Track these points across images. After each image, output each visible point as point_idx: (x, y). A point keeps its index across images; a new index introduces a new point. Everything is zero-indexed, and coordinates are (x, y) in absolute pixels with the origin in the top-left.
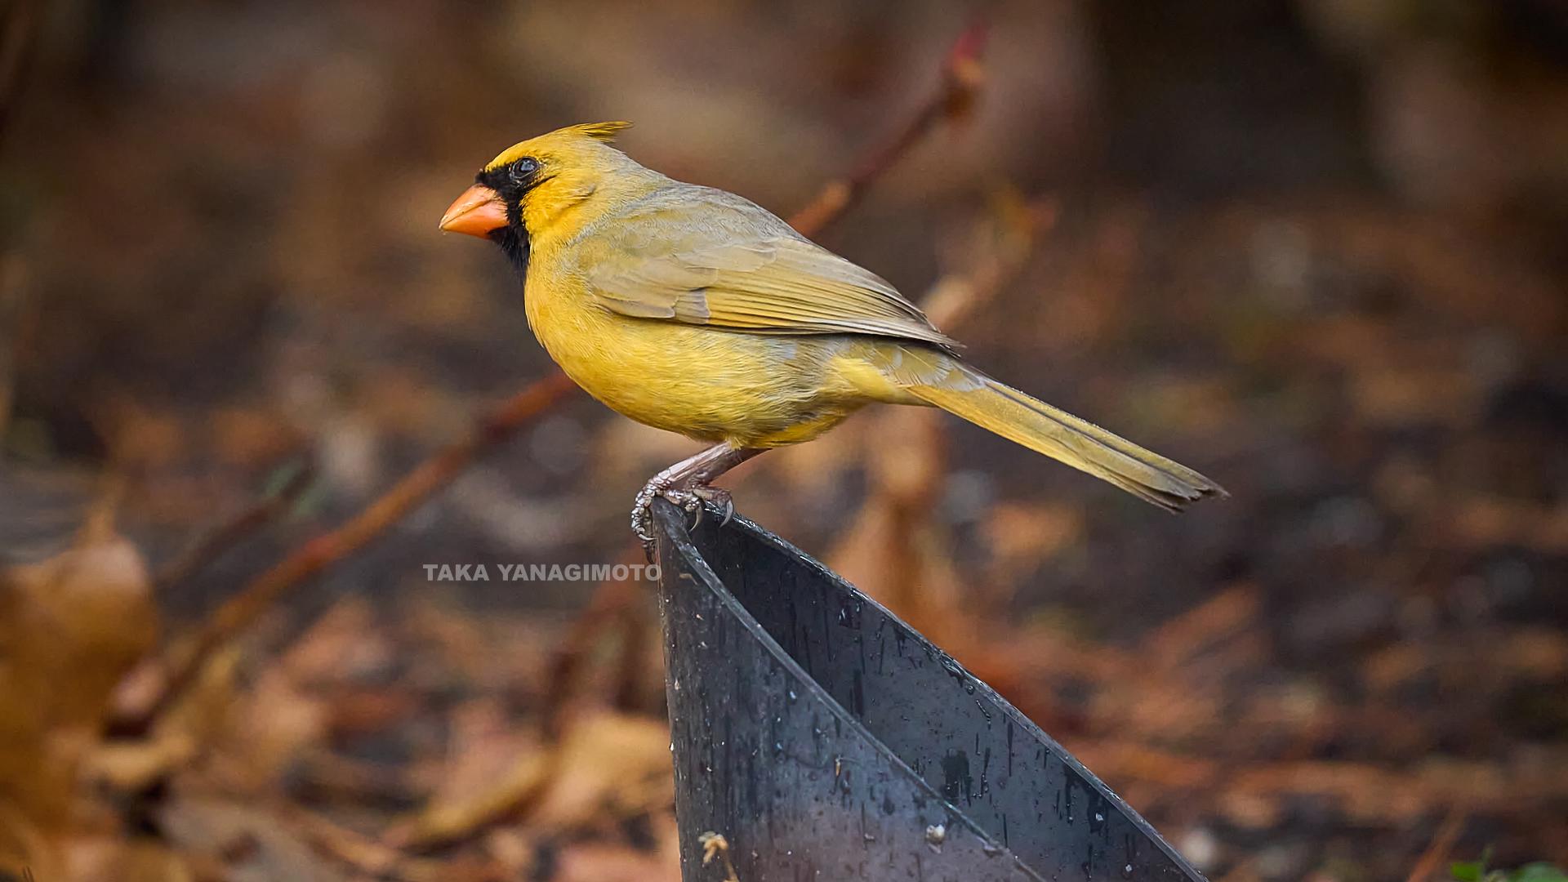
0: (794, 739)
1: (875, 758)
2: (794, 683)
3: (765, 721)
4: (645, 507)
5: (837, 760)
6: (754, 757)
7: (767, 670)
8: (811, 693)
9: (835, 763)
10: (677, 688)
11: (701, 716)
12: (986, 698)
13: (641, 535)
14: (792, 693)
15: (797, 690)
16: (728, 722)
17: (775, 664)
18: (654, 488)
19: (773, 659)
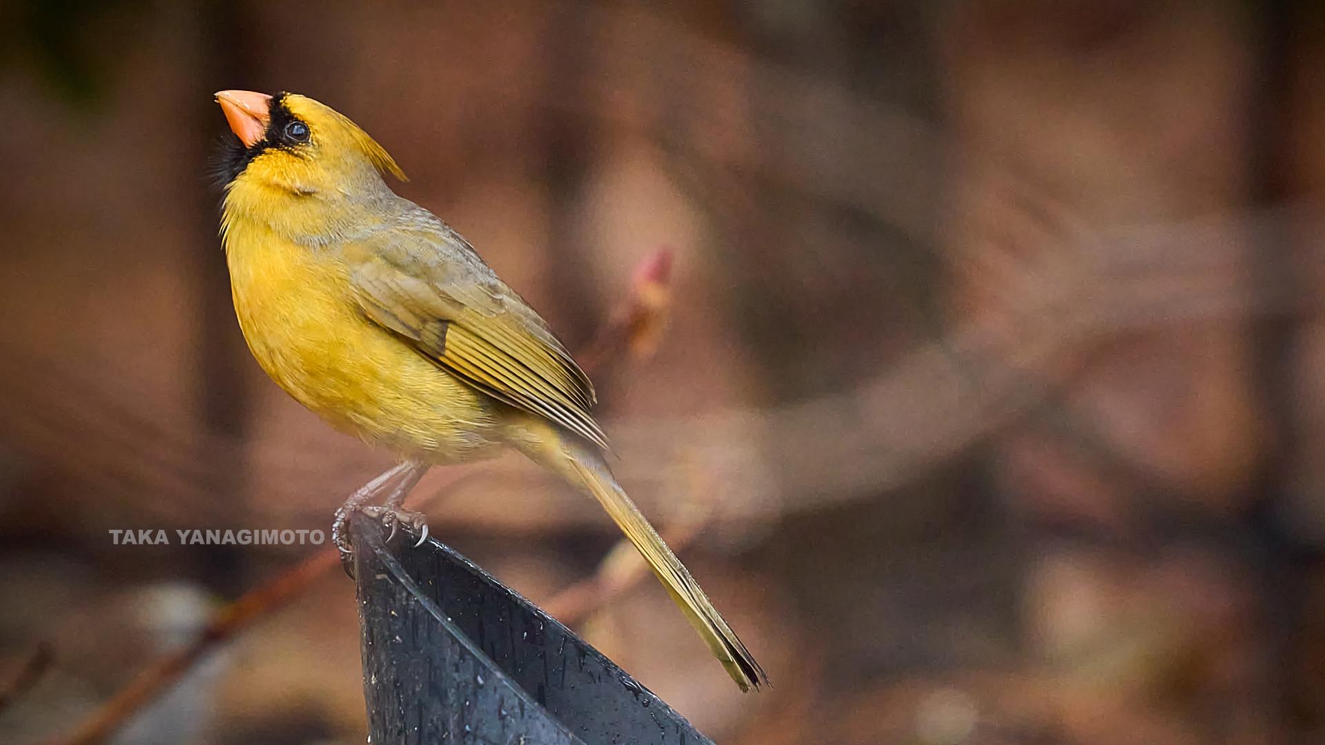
0: (482, 720)
1: (555, 736)
2: (481, 668)
3: (455, 705)
4: (345, 522)
5: (522, 739)
6: (444, 739)
7: (457, 657)
8: (497, 678)
9: (519, 742)
10: (373, 682)
11: (396, 705)
12: (660, 710)
13: (340, 548)
14: (479, 678)
15: (484, 674)
16: (421, 708)
17: (464, 652)
18: (355, 504)
19: (462, 647)
